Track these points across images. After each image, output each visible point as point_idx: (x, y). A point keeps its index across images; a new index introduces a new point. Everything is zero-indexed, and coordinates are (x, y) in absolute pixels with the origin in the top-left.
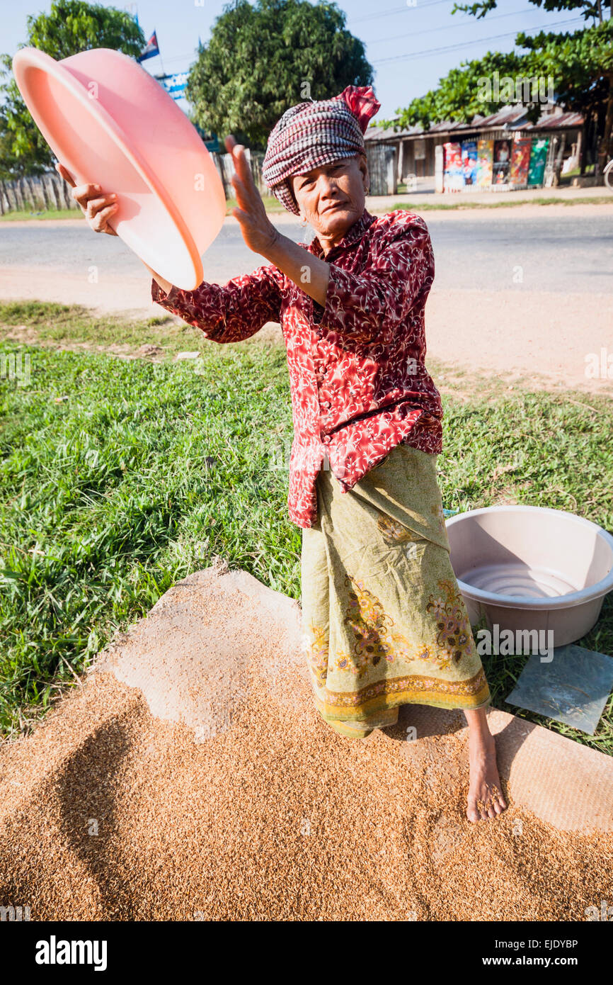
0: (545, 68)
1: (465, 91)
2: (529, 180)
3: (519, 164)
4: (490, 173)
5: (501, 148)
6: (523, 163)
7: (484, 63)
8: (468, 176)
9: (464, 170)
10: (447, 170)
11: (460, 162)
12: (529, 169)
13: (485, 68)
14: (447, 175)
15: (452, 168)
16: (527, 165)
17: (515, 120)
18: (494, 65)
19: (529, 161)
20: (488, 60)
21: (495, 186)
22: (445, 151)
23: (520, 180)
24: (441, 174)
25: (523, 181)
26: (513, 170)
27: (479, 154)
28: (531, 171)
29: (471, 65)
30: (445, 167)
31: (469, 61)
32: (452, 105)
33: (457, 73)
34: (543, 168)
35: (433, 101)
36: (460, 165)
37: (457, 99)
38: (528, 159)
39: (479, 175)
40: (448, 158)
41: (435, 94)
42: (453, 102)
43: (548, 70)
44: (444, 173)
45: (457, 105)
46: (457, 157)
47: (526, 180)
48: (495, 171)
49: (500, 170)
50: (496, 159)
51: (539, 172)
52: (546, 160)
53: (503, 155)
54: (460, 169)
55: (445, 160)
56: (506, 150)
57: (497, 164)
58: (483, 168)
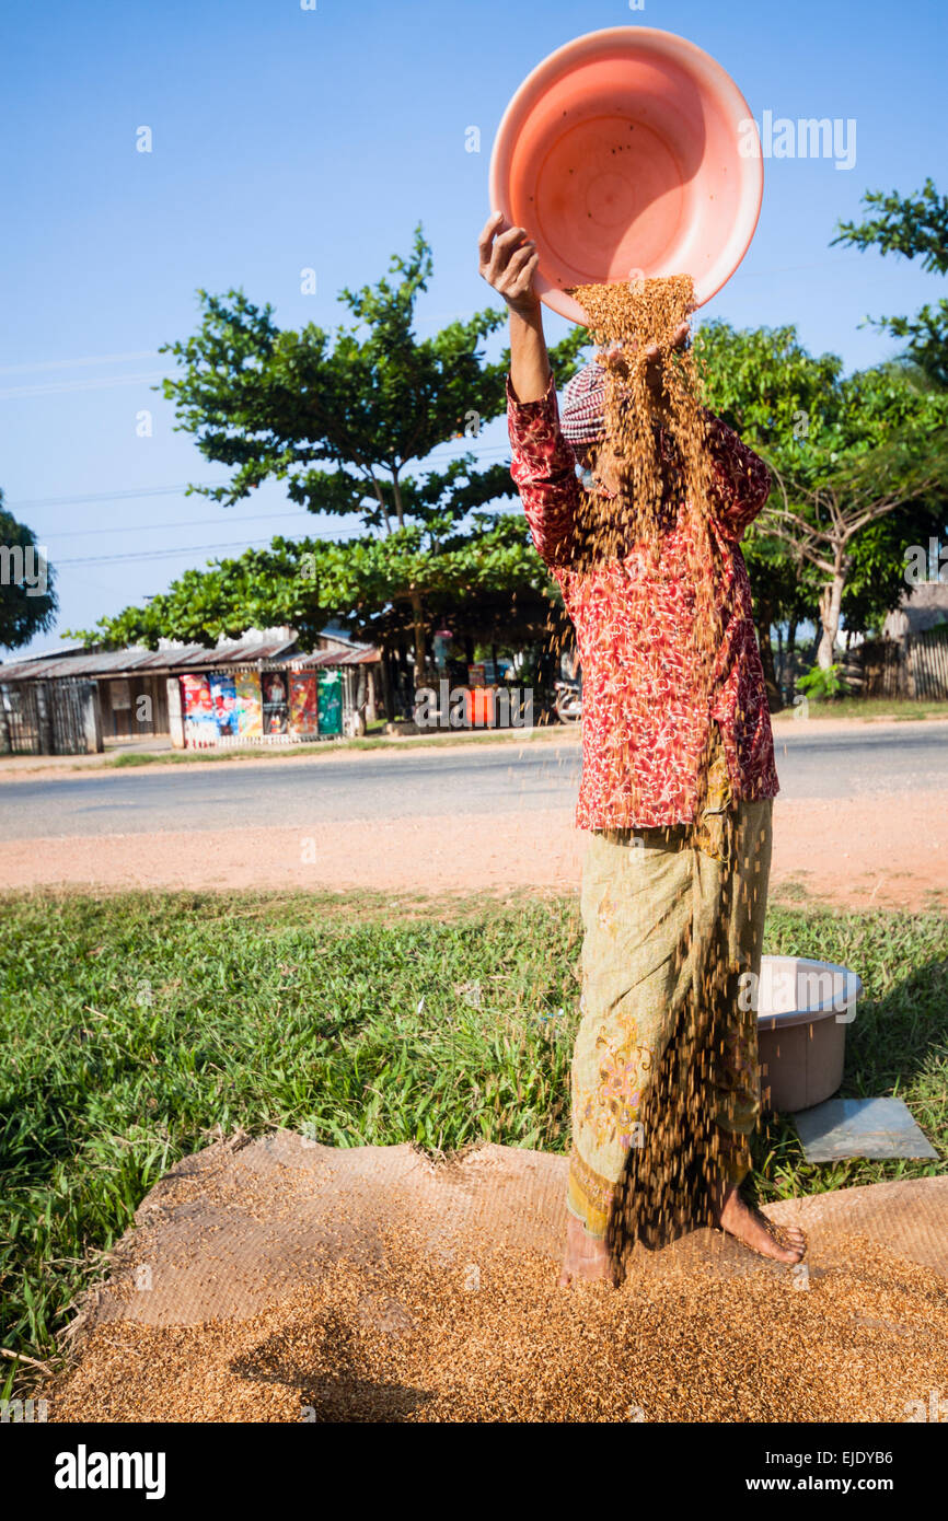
0: (333, 575)
1: (219, 598)
2: (321, 727)
3: (302, 704)
4: (259, 718)
5: (271, 683)
6: (308, 705)
7: (244, 562)
8: (224, 723)
9: (217, 714)
10: (188, 714)
11: (208, 703)
12: (318, 712)
13: (247, 568)
14: (189, 722)
15: (196, 711)
16: (314, 706)
17: (272, 654)
18: (260, 566)
19: (315, 702)
20: (250, 558)
21: (269, 737)
22: (182, 687)
23: (307, 726)
24: (179, 721)
25: (311, 729)
26: (295, 714)
27: (238, 691)
28: (321, 716)
29: (224, 565)
30: (184, 709)
31: (220, 561)
32: (201, 615)
33: (197, 575)
34: (339, 711)
35: (164, 609)
36: (210, 707)
37: (209, 607)
38: (314, 699)
39: (242, 720)
40: (189, 696)
41: (167, 600)
42: (203, 610)
43: (338, 578)
44: (184, 718)
45: (208, 616)
46: (203, 694)
47: (316, 728)
48: (268, 714)
49: (273, 715)
50: (266, 698)
51: (334, 717)
52: (341, 699)
53: (277, 693)
54: (209, 713)
55: (183, 699)
56: (279, 685)
57: (269, 705)
58: (247, 709)
